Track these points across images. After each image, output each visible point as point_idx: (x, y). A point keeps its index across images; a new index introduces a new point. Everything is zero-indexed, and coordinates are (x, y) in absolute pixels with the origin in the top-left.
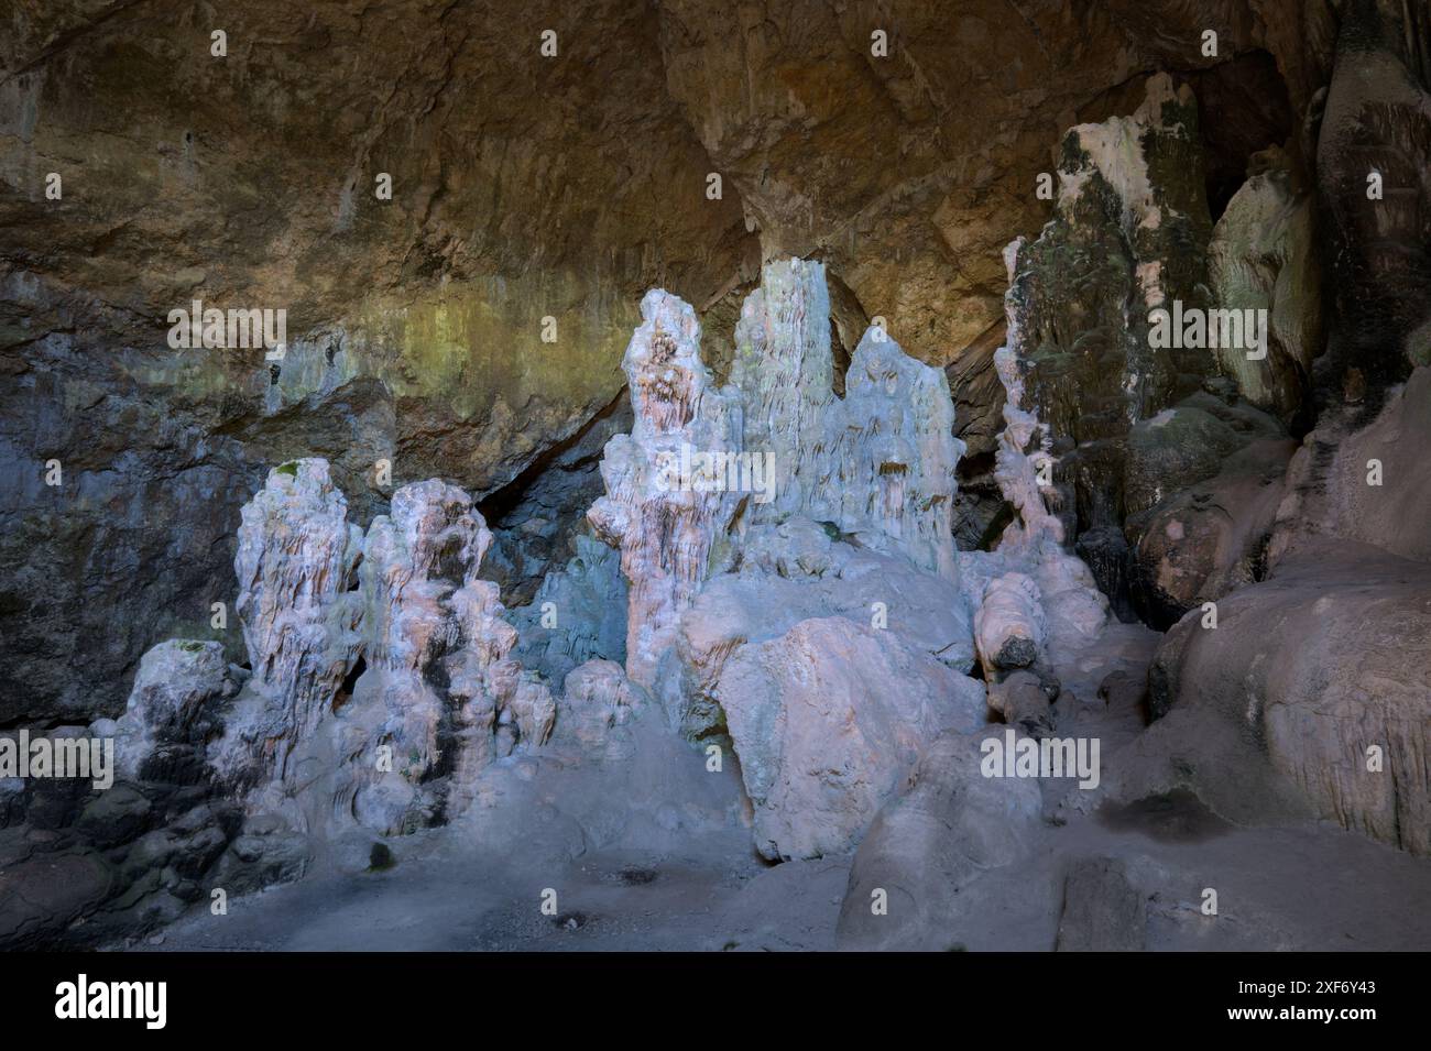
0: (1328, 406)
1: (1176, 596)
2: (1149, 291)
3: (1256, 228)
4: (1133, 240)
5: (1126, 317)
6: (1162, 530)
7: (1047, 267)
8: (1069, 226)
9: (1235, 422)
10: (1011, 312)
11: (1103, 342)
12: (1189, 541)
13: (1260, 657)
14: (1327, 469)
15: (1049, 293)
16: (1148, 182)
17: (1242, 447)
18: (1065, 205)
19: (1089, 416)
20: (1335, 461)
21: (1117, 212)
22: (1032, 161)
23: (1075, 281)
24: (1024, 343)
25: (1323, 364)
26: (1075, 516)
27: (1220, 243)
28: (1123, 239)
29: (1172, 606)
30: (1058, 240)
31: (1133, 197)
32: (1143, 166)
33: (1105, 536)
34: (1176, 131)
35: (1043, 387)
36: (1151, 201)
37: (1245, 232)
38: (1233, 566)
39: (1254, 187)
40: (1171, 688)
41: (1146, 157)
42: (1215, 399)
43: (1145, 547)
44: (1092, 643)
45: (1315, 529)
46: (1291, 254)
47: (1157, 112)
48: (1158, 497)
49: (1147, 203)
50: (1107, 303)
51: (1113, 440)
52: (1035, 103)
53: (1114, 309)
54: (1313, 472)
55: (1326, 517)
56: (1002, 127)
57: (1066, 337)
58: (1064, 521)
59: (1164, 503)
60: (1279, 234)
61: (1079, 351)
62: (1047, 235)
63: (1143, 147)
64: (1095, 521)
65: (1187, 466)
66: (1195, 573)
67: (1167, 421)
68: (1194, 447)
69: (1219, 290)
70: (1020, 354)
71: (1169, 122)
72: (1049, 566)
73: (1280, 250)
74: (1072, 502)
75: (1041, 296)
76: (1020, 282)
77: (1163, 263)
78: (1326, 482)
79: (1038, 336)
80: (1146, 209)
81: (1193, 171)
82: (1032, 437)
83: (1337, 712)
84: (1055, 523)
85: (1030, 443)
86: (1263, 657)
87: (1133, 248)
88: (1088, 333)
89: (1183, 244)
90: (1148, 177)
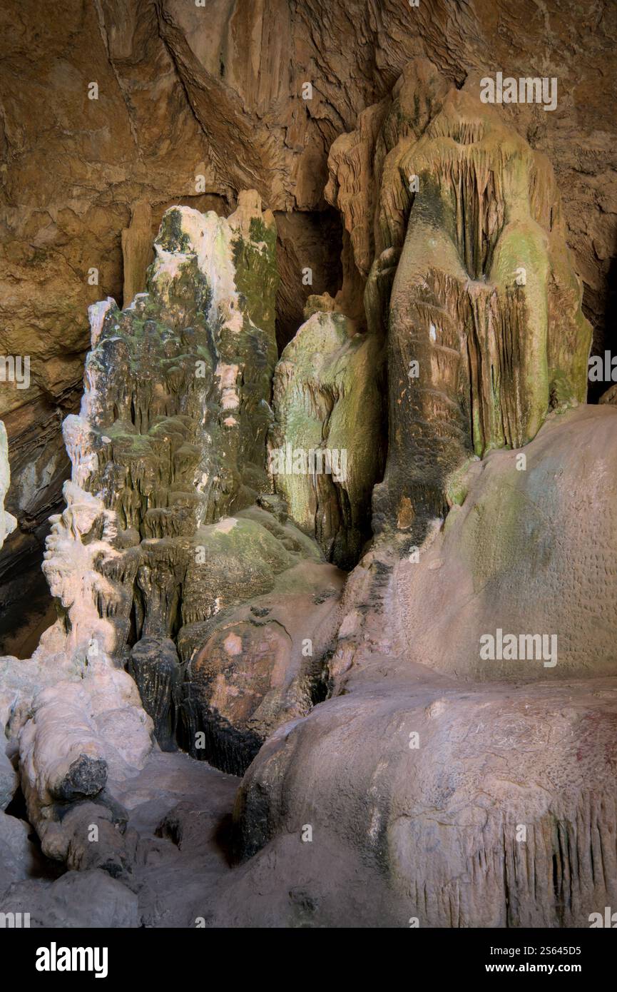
0: (383, 530)
1: (229, 718)
2: (227, 392)
3: (319, 358)
4: (217, 338)
5: (205, 412)
6: (219, 644)
7: (134, 339)
8: (162, 303)
9: (286, 541)
10: (92, 377)
11: (184, 432)
12: (246, 657)
13: (382, 766)
14: (383, 589)
15: (134, 366)
16: (234, 286)
17: (292, 567)
18: (161, 280)
19: (158, 509)
20: (391, 582)
21: (206, 306)
22: (97, 240)
23: (162, 361)
24: (100, 415)
25: (383, 490)
26: (129, 622)
27: (288, 364)
28: (209, 332)
29: (224, 730)
30: (150, 314)
31: (222, 295)
32: (232, 271)
33: (157, 648)
34: (261, 248)
35: (115, 468)
36: (236, 305)
37: (310, 359)
38: (290, 686)
39: (321, 321)
40: (274, 811)
41: (236, 261)
42: (270, 515)
43: (199, 663)
44: (136, 774)
45: (375, 647)
46: (348, 389)
47: (247, 225)
48: (217, 608)
49: (232, 307)
50: (190, 392)
51: (179, 540)
52: (114, 180)
53: (196, 400)
54: (372, 591)
55: (383, 636)
56: (75, 193)
57: (145, 419)
58: (117, 627)
59: (222, 614)
60: (339, 369)
61: (158, 435)
62: (138, 305)
63: (234, 251)
64: (147, 631)
65: (245, 580)
66: (251, 692)
67: (230, 528)
68: (254, 560)
69: (282, 410)
70: (94, 426)
71: (256, 237)
72: (96, 679)
73: (339, 383)
74: (128, 605)
75: (125, 368)
76: (105, 346)
77: (241, 368)
78: (384, 601)
79: (115, 409)
80: (231, 311)
81: (268, 292)
82: (94, 525)
83: (461, 821)
84: (107, 628)
85: (91, 531)
86: (386, 765)
87: (217, 347)
88: (169, 420)
89: (260, 356)
90: (236, 281)
